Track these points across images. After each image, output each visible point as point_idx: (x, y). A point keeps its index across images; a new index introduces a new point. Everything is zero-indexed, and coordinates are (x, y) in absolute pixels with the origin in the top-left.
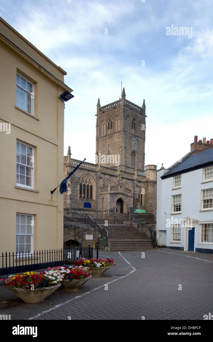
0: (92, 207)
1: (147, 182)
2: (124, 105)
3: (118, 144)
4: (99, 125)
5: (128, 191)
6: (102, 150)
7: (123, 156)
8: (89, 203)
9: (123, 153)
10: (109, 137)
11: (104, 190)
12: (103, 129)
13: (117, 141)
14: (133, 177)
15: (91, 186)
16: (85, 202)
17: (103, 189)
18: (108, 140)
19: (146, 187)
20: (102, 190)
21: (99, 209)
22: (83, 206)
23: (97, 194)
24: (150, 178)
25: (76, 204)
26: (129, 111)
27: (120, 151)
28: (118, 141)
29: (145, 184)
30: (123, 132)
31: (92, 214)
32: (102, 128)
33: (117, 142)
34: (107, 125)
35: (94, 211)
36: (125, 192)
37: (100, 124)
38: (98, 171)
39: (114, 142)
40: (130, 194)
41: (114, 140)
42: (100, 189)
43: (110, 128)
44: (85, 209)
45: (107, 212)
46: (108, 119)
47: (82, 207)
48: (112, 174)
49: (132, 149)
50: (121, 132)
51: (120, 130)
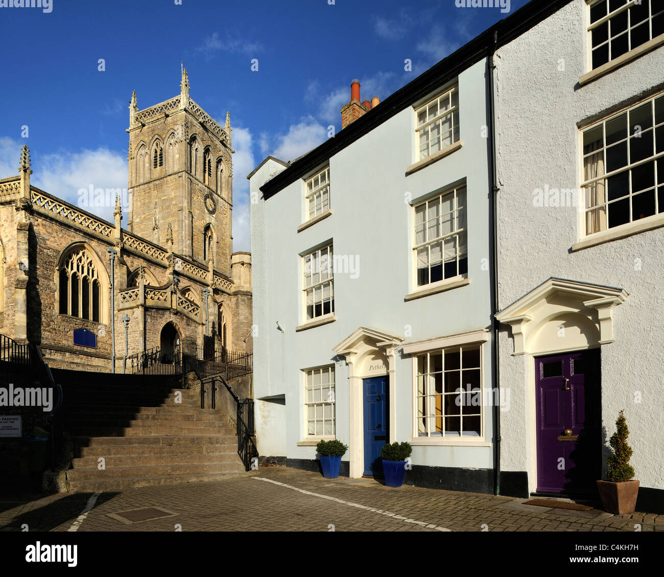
0: (99, 345)
1: (236, 294)
2: (185, 110)
3: (174, 202)
4: (135, 156)
5: (190, 306)
6: (141, 217)
7: (185, 233)
8: (88, 332)
9: (185, 224)
10: (156, 185)
11: (130, 297)
12: (144, 165)
13: (173, 195)
14: (204, 276)
15: (96, 284)
16: (77, 327)
17: (127, 293)
18: (154, 193)
19: (234, 306)
20: (124, 298)
21: (119, 351)
22: (72, 340)
23: (112, 308)
24: (242, 284)
25: (49, 332)
26: (198, 127)
27: (179, 221)
28: (175, 197)
29: (232, 300)
30: (184, 173)
31: (99, 366)
32: (141, 164)
33: (172, 198)
34: (152, 156)
35: (104, 357)
36: (184, 308)
37: (136, 152)
38: (115, 243)
39: (166, 197)
40: (196, 315)
41: (166, 194)
42: (119, 294)
43: (158, 164)
44: (76, 347)
45: (135, 360)
46: (153, 141)
47: (68, 342)
48: (153, 259)
49: (206, 220)
50: (180, 174)
51: (179, 169)
